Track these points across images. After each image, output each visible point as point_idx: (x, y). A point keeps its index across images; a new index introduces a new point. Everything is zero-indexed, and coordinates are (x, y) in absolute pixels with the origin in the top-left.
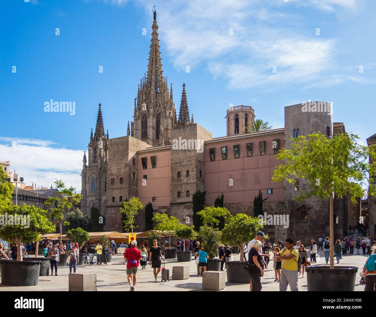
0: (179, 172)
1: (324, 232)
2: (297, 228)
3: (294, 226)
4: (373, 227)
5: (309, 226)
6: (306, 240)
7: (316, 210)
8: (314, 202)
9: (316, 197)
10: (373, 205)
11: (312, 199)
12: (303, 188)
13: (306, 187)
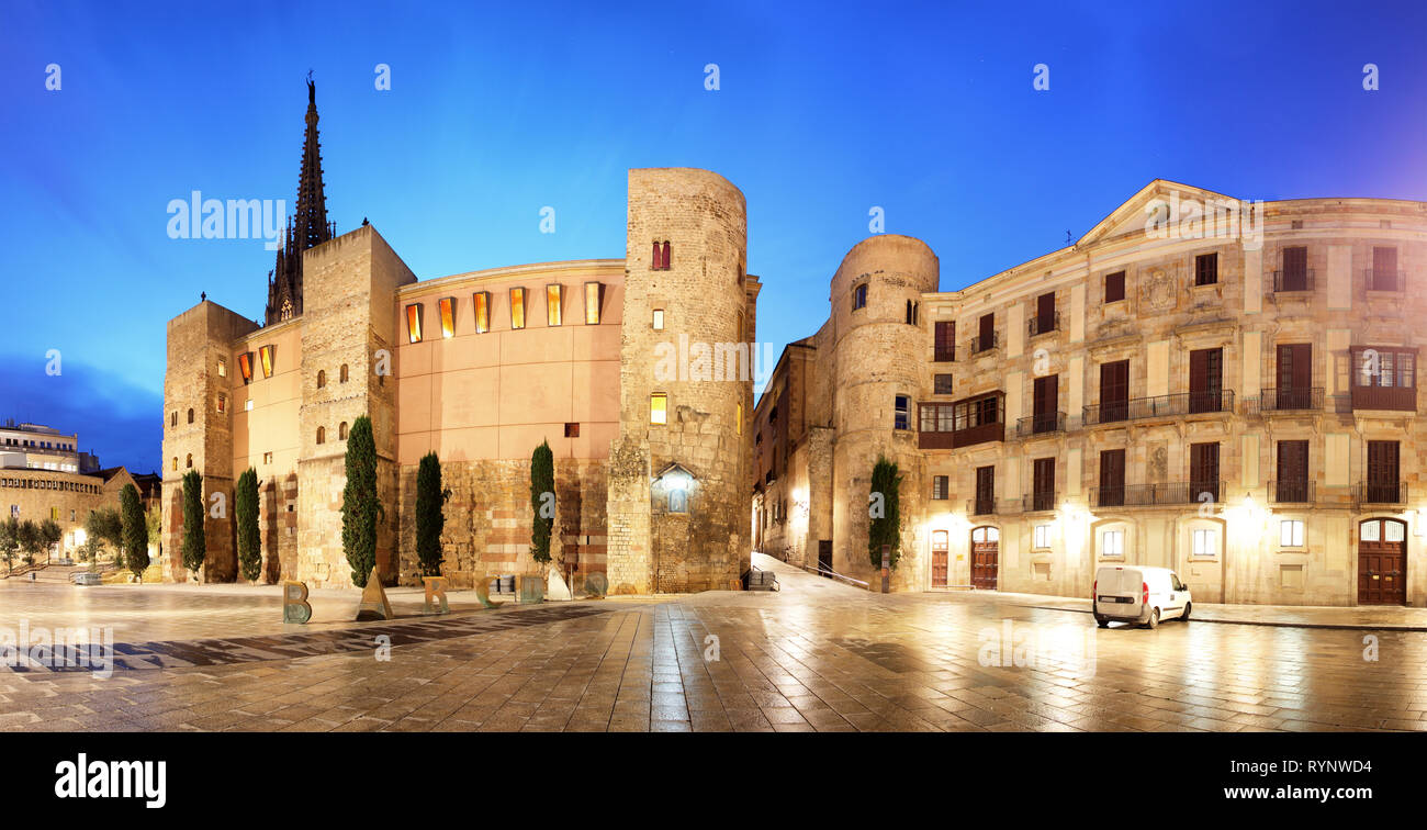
0: (321, 373)
1: (726, 550)
2: (656, 534)
4: (816, 544)
5: (691, 530)
6: (682, 571)
7: (709, 485)
8: (706, 461)
9: (712, 449)
10: (818, 493)
11: (702, 452)
12: (675, 417)
13: (685, 415)
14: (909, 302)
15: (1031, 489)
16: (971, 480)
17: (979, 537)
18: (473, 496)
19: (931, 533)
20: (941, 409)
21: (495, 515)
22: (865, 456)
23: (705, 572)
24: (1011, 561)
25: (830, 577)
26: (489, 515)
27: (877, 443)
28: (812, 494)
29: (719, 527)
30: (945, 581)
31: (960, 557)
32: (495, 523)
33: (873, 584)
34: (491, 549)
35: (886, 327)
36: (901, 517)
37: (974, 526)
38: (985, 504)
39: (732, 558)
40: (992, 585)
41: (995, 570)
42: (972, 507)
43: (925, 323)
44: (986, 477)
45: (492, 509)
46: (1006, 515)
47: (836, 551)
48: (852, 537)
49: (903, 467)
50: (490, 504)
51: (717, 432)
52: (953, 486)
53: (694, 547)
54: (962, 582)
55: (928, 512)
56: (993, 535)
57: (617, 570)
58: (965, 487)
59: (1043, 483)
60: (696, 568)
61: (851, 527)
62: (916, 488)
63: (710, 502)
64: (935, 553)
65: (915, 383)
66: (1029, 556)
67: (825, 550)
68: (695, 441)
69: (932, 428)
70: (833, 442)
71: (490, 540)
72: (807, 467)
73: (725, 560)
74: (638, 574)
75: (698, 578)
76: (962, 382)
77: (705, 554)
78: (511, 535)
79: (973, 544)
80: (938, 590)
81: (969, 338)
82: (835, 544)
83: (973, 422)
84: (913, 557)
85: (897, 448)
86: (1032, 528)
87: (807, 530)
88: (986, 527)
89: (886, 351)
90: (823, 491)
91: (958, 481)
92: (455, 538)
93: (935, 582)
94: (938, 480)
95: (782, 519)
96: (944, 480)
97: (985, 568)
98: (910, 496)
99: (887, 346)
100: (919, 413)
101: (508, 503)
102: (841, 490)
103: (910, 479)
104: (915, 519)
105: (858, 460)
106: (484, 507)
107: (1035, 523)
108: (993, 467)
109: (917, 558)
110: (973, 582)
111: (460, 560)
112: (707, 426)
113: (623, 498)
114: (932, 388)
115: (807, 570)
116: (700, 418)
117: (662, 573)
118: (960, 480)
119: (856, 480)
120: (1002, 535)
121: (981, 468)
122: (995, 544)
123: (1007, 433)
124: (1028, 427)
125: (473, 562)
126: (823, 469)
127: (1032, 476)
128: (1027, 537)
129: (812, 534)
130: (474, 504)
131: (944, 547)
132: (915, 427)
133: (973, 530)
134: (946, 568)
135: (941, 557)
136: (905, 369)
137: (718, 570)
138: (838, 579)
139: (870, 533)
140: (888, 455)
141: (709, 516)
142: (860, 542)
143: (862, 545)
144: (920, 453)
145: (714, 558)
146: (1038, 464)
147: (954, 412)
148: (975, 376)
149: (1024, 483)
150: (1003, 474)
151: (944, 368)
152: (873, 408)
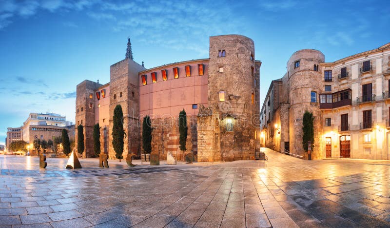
0: (115, 95)
1: (249, 145)
2: (222, 140)
3: (219, 138)
4: (283, 143)
5: (235, 138)
6: (232, 153)
7: (241, 121)
8: (240, 113)
9: (242, 108)
10: (284, 125)
11: (238, 110)
12: (228, 98)
13: (231, 97)
14: (315, 65)
15: (362, 121)
16: (339, 119)
17: (343, 139)
18: (163, 129)
19: (325, 138)
20: (328, 96)
21: (170, 135)
22: (300, 111)
23: (240, 153)
24: (355, 147)
25: (289, 155)
26: (168, 135)
27: (305, 107)
28: (282, 125)
29: (246, 136)
30: (331, 156)
31: (336, 147)
32: (170, 138)
33: (304, 157)
34: (169, 147)
35: (307, 72)
36: (314, 132)
37: (341, 135)
38: (345, 126)
39: (251, 148)
40: (349, 156)
41: (349, 151)
42: (340, 128)
43: (321, 71)
44: (345, 118)
45: (169, 133)
46: (353, 131)
47: (291, 145)
48: (296, 140)
49: (314, 115)
50: (168, 132)
51: (244, 103)
52: (332, 121)
53: (236, 145)
54: (337, 155)
55: (324, 131)
56: (348, 138)
57: (201, 153)
58: (337, 121)
59: (367, 119)
60: (237, 152)
61: (296, 136)
62: (319, 122)
63: (242, 127)
64: (327, 145)
65: (318, 88)
66: (362, 145)
67: (287, 145)
68: (235, 106)
69: (324, 102)
70: (289, 108)
71: (169, 144)
72: (280, 117)
73: (248, 149)
74: (209, 154)
75: (238, 156)
76: (335, 88)
77: (240, 146)
78: (175, 142)
79: (341, 142)
80: (329, 158)
81: (337, 75)
82: (290, 143)
83: (340, 99)
84: (319, 147)
85: (312, 109)
86: (363, 135)
87: (280, 138)
88: (345, 135)
89: (307, 78)
90: (286, 124)
91: (335, 120)
92: (158, 143)
93: (327, 156)
94: (327, 119)
95: (272, 135)
96: (329, 119)
97: (345, 149)
98: (317, 125)
99: (307, 77)
100: (320, 97)
101: (174, 131)
102: (292, 124)
103: (317, 119)
104: (319, 133)
105: (298, 113)
106: (166, 133)
107: (364, 133)
108: (347, 114)
109: (321, 147)
110: (341, 155)
111: (159, 151)
112: (239, 101)
113: (203, 125)
114: (324, 90)
115: (280, 152)
116: (237, 98)
117: (224, 154)
118: (335, 119)
119: (297, 120)
120: (352, 138)
121: (344, 115)
122: (349, 141)
123: (353, 102)
124: (361, 100)
125: (163, 151)
126: (285, 117)
127: (362, 116)
128: (362, 138)
129: (282, 140)
130: (163, 132)
131: (330, 143)
132: (318, 101)
133: (340, 137)
134: (331, 151)
135: (329, 146)
136: (314, 84)
137: (246, 152)
138: (291, 155)
139: (303, 138)
140: (309, 110)
141: (242, 133)
142: (299, 142)
143: (300, 143)
144: (320, 110)
145: (244, 148)
146: (365, 112)
147: (332, 97)
148: (340, 85)
149: (360, 119)
150: (351, 116)
151: (328, 84)
152: (303, 95)
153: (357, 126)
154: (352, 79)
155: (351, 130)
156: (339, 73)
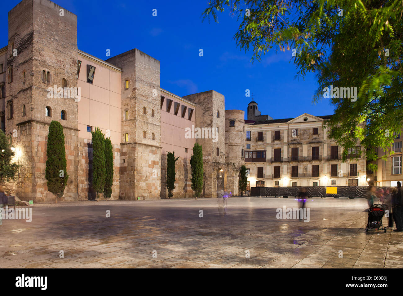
12: (220, 154)
16: (256, 170)
17: (258, 183)
37: (257, 180)
38: (260, 175)
42: (257, 176)
43: (245, 131)
44: (260, 169)
46: (267, 178)
58: (254, 171)
65: (244, 146)
68: (223, 160)
69: (248, 157)
76: (253, 147)
79: (257, 185)
81: (255, 137)
85: (242, 162)
88: (261, 181)
89: (240, 138)
91: (252, 170)
100: (245, 153)
107: (275, 180)
108: (263, 167)
112: (224, 157)
120: (266, 183)
121: (259, 167)
122: (264, 185)
123: (267, 160)
124: (273, 159)
127: (274, 170)
128: (273, 183)
131: (248, 185)
132: (244, 157)
135: (248, 188)
136: (243, 143)
144: (245, 163)
146: (275, 167)
147: (252, 154)
148: (257, 145)
149: (272, 171)
150: (266, 169)
151: (249, 142)
152: (237, 152)
153: (270, 175)
154: (267, 143)
155: (265, 177)
156: (257, 135)
